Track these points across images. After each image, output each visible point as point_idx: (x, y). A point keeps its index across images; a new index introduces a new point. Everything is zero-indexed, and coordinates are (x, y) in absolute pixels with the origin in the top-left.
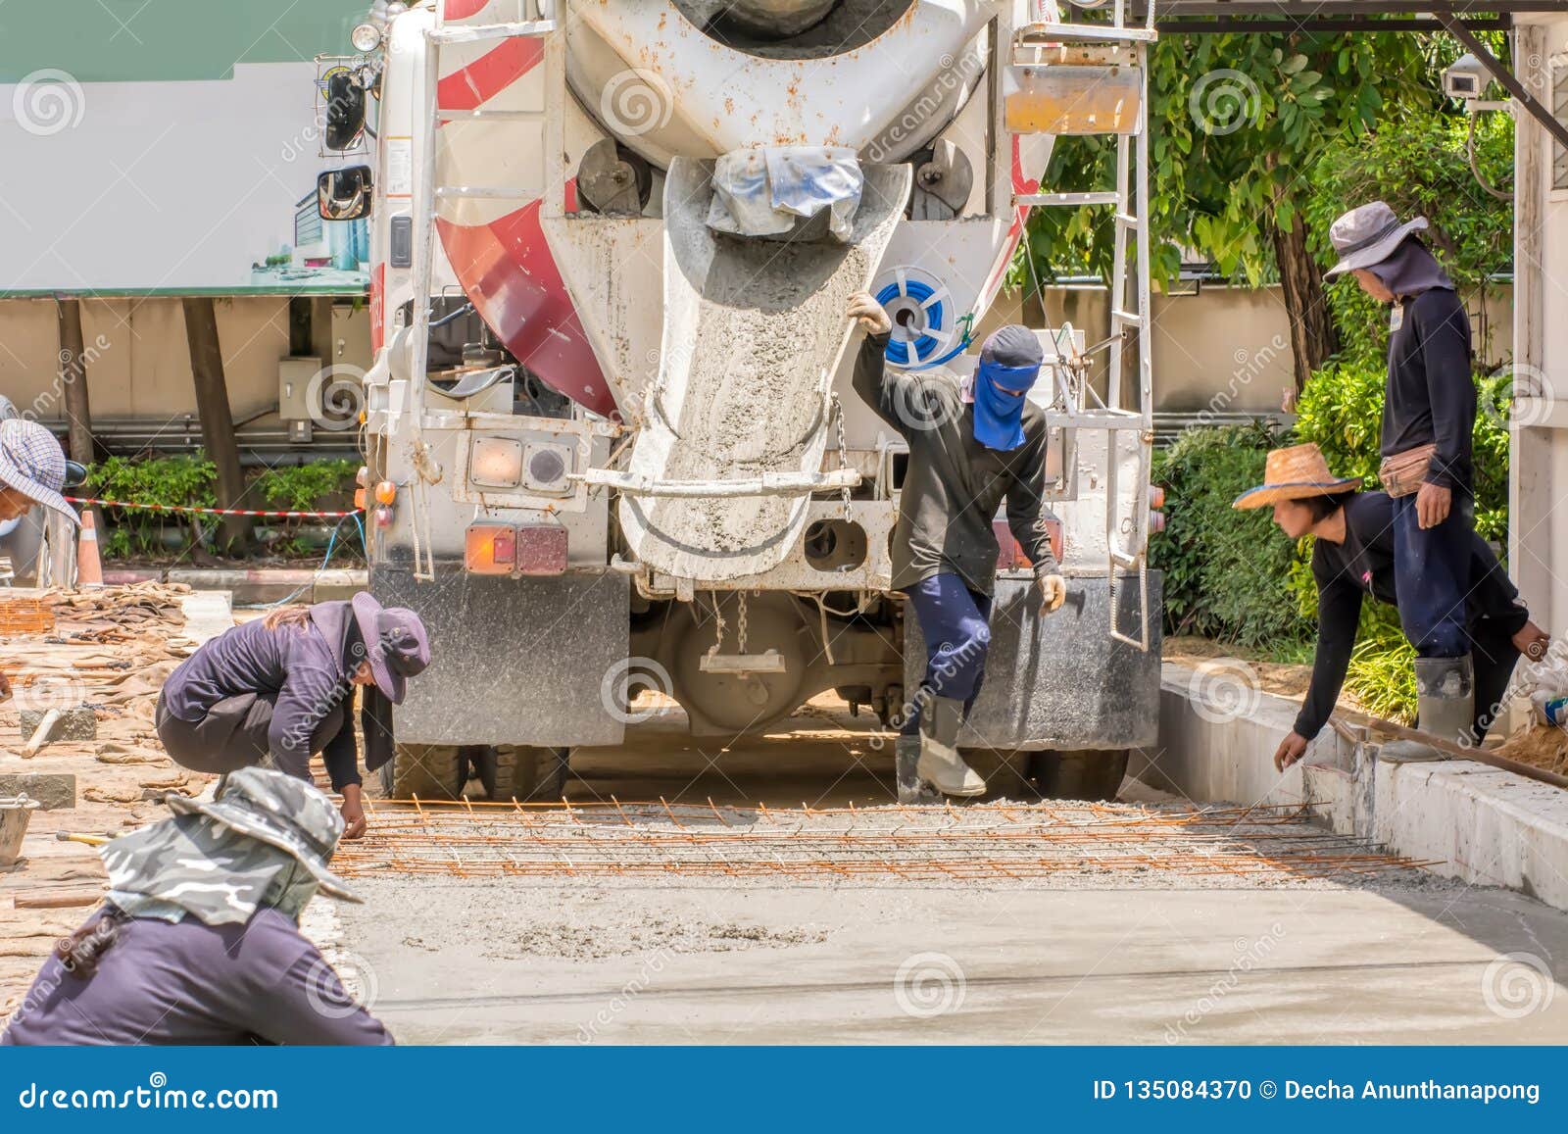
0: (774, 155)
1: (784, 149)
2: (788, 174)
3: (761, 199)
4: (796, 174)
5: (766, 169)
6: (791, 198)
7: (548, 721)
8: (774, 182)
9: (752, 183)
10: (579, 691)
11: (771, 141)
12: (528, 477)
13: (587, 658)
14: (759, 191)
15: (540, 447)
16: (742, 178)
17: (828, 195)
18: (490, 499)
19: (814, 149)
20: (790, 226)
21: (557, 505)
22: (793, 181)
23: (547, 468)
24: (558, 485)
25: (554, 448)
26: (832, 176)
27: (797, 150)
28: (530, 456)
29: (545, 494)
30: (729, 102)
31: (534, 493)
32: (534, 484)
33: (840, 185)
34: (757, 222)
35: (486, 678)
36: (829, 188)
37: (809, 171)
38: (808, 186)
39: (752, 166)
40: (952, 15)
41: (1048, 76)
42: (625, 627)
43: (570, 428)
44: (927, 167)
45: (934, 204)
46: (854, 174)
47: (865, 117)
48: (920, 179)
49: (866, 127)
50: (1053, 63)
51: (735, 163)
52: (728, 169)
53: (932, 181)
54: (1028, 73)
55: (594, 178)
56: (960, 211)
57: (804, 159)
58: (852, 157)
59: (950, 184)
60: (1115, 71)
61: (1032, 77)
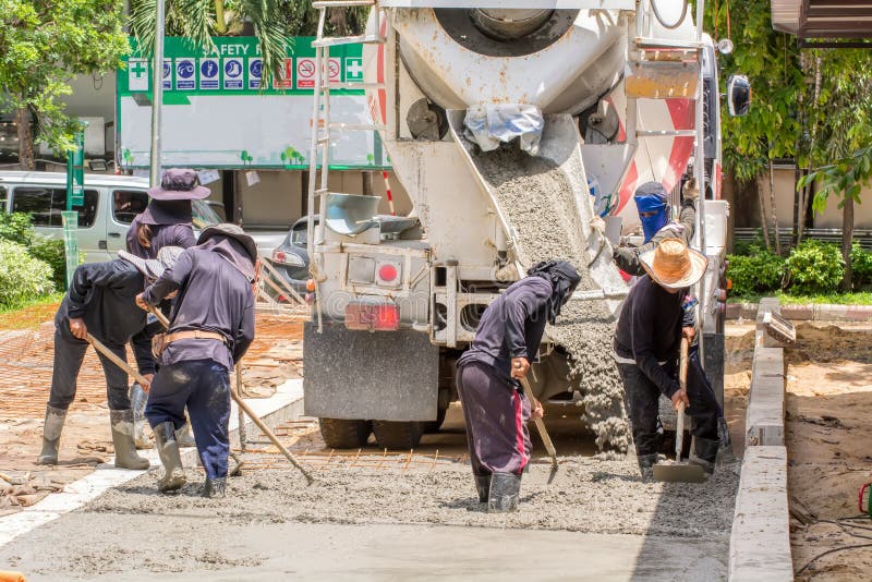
0: (490, 108)
1: (496, 105)
2: (497, 118)
3: (484, 132)
4: (502, 118)
5: (486, 117)
6: (499, 132)
7: (395, 408)
8: (490, 123)
9: (480, 123)
10: (412, 392)
11: (490, 101)
12: (377, 278)
13: (416, 374)
14: (482, 128)
15: (383, 263)
16: (473, 120)
17: (519, 130)
18: (358, 290)
19: (513, 105)
20: (497, 146)
21: (394, 294)
22: (501, 122)
23: (388, 274)
24: (394, 283)
25: (392, 263)
26: (521, 120)
27: (503, 106)
28: (378, 268)
29: (387, 288)
30: (468, 81)
31: (382, 287)
32: (381, 282)
33: (527, 125)
34: (485, 144)
35: (362, 384)
36: (519, 126)
37: (509, 117)
38: (508, 125)
39: (480, 114)
40: (592, 33)
41: (649, 66)
42: (436, 359)
43: (400, 253)
44: (594, 116)
45: (596, 136)
46: (537, 119)
47: (542, 88)
48: (590, 122)
49: (543, 94)
50: (652, 59)
51: (472, 112)
52: (468, 116)
53: (596, 123)
54: (637, 65)
55: (414, 120)
56: (611, 140)
57: (506, 111)
58: (534, 110)
59: (606, 125)
60: (685, 65)
61: (640, 67)
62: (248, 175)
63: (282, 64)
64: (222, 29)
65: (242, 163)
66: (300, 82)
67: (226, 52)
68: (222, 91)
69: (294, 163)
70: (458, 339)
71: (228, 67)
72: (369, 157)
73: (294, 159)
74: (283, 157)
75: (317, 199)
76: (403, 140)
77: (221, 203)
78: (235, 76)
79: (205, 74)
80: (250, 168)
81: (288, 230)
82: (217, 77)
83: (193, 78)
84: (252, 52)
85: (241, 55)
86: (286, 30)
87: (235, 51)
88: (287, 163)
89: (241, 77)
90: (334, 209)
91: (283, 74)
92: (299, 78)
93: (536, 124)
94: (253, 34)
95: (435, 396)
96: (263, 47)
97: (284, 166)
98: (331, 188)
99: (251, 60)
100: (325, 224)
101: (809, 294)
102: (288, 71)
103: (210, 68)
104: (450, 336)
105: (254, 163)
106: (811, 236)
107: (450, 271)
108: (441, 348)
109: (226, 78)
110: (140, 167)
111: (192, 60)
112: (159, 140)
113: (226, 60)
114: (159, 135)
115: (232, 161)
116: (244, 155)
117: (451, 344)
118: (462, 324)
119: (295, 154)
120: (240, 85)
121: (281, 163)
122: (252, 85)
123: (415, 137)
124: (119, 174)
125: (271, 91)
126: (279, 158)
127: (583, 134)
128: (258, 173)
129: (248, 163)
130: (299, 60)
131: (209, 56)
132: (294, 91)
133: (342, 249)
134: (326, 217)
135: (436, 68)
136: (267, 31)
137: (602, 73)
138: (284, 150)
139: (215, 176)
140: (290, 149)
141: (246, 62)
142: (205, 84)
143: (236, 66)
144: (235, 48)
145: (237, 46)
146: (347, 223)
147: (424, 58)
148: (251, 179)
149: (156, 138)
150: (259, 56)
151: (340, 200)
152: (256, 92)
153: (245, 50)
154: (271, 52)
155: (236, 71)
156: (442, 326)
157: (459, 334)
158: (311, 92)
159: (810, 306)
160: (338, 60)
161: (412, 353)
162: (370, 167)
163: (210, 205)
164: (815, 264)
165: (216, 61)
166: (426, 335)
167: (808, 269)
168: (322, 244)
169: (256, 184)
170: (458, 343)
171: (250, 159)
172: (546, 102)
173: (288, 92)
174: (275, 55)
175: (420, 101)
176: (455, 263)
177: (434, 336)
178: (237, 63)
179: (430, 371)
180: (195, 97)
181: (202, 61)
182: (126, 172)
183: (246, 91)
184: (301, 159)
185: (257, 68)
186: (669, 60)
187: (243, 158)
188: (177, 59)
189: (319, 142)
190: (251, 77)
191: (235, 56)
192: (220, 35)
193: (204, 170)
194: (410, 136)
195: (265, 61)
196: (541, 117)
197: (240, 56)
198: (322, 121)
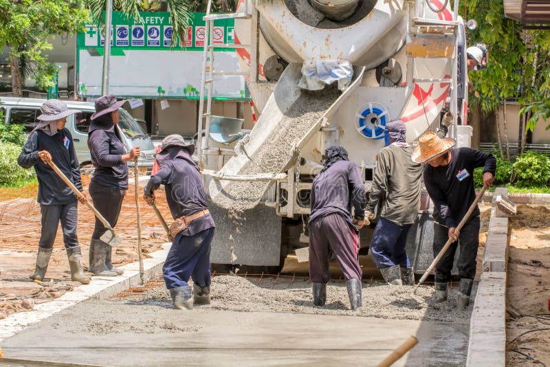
0: (319, 62)
1: (323, 60)
2: (323, 69)
3: (314, 77)
5: (316, 67)
6: (324, 78)
7: (252, 257)
8: (318, 72)
9: (311, 72)
10: (264, 247)
11: (319, 57)
13: (266, 235)
14: (314, 75)
16: (307, 69)
17: (337, 77)
19: (333, 61)
20: (323, 87)
22: (325, 71)
26: (339, 70)
27: (328, 61)
30: (305, 44)
33: (342, 74)
34: (312, 86)
36: (337, 74)
37: (332, 68)
38: (330, 74)
39: (312, 66)
40: (387, 14)
41: (422, 37)
42: (280, 224)
44: (386, 68)
45: (387, 81)
46: (349, 70)
47: (353, 50)
48: (383, 72)
49: (353, 53)
50: (424, 32)
51: (307, 64)
52: (304, 67)
53: (387, 73)
54: (415, 36)
55: (269, 69)
56: (397, 84)
57: (329, 64)
58: (347, 64)
59: (393, 74)
60: (446, 36)
61: (417, 37)
62: (162, 102)
63: (185, 30)
64: (146, 7)
65: (158, 94)
66: (197, 42)
67: (149, 22)
68: (146, 47)
69: (192, 95)
70: (295, 213)
71: (150, 32)
72: (241, 92)
73: (192, 93)
74: (185, 91)
75: (204, 119)
76: (260, 82)
77: (144, 121)
78: (154, 37)
79: (135, 36)
80: (163, 98)
81: (191, 139)
82: (143, 38)
83: (127, 38)
84: (165, 22)
85: (159, 24)
86: (188, 8)
87: (155, 21)
88: (187, 95)
89: (158, 39)
90: (215, 126)
91: (186, 37)
92: (197, 39)
93: (349, 73)
94: (166, 10)
95: (279, 250)
96: (173, 19)
97: (186, 97)
98: (213, 113)
99: (165, 27)
100: (209, 136)
101: (528, 186)
102: (189, 36)
103: (139, 32)
104: (290, 210)
105: (166, 94)
106: (530, 149)
108: (283, 218)
109: (149, 38)
110: (91, 96)
111: (127, 27)
112: (108, 79)
113: (149, 27)
114: (108, 75)
115: (152, 93)
116: (160, 89)
117: (290, 215)
118: (298, 202)
119: (193, 89)
120: (158, 44)
121: (184, 95)
122: (166, 44)
123: (269, 80)
124: (77, 100)
125: (178, 48)
126: (182, 91)
127: (379, 81)
128: (168, 101)
129: (162, 94)
130: (197, 28)
131: (138, 24)
132: (193, 48)
133: (220, 152)
134: (210, 131)
135: (283, 35)
136: (176, 9)
137: (392, 41)
138: (186, 87)
139: (141, 103)
140: (190, 86)
141: (162, 28)
142: (135, 42)
143: (155, 31)
144: (155, 19)
145: (157, 18)
146: (222, 135)
147: (276, 29)
148: (164, 105)
149: (106, 77)
150: (170, 25)
151: (219, 121)
152: (167, 48)
153: (161, 21)
154: (178, 22)
155: (155, 34)
156: (284, 204)
157: (295, 209)
158: (202, 49)
159: (529, 194)
160: (223, 28)
161: (264, 221)
162: (242, 99)
163: (138, 122)
164: (532, 167)
165: (143, 27)
166: (274, 209)
167: (528, 170)
168: (207, 149)
169: (167, 109)
170: (295, 215)
171: (163, 92)
172: (354, 59)
173: (189, 49)
174: (180, 25)
175: (273, 56)
177: (279, 210)
178: (156, 29)
179: (276, 233)
180: (129, 51)
181: (134, 27)
182: (82, 99)
183: (162, 48)
184: (196, 93)
185: (169, 32)
186: (436, 33)
187: (159, 92)
188: (117, 26)
189: (206, 83)
190: (165, 39)
191: (155, 24)
192: (145, 10)
193: (133, 99)
194: (265, 79)
195: (174, 28)
196: (352, 68)
197: (157, 25)
198: (208, 68)
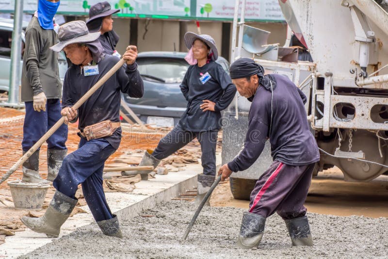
43: (291, 67)
69: (125, 12)
70: (331, 126)
72: (186, 9)
73: (125, 9)
74: (117, 7)
90: (248, 37)
100: (242, 46)
104: (326, 123)
107: (327, 80)
108: (319, 131)
117: (326, 129)
118: (334, 116)
119: (126, 5)
134: (243, 41)
156: (320, 117)
157: (331, 123)
162: (186, 17)
170: (331, 128)
176: (330, 75)
177: (315, 124)
184: (131, 9)
187: (84, 7)
